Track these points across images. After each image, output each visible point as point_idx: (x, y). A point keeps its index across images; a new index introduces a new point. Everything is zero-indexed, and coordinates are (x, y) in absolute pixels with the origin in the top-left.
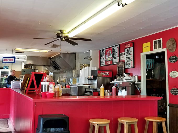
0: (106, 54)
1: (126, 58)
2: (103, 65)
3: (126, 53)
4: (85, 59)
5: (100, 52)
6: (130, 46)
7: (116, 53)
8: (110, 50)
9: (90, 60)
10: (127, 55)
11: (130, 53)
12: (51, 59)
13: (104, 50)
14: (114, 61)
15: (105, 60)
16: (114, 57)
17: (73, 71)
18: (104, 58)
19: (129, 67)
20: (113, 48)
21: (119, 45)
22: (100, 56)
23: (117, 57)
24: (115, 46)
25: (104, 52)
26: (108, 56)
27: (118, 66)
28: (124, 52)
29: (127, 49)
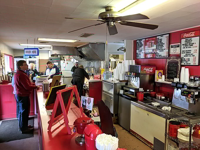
0: (145, 45)
1: (183, 51)
2: (140, 57)
3: (183, 45)
4: (118, 50)
5: (135, 42)
6: (193, 35)
7: (164, 44)
8: (152, 40)
9: (123, 51)
10: (186, 47)
11: (192, 45)
12: (77, 48)
13: (143, 40)
14: (159, 54)
15: (143, 51)
16: (159, 50)
17: (102, 62)
18: (143, 50)
19: (187, 64)
20: (157, 37)
21: (170, 34)
22: (136, 46)
23: (164, 49)
24: (162, 35)
25: (143, 43)
26: (149, 47)
27: (168, 60)
28: (180, 44)
29: (186, 40)
